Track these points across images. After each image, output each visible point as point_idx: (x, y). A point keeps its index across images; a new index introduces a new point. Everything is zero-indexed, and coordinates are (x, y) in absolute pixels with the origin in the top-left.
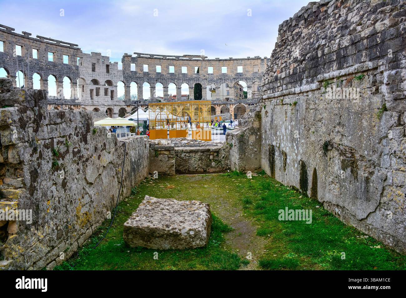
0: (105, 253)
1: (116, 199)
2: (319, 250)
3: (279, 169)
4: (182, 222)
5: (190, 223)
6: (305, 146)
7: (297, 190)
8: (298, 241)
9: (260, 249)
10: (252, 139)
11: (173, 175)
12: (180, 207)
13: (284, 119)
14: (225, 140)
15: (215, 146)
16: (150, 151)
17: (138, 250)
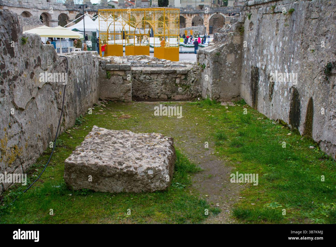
0: (40, 197)
1: (55, 130)
2: (312, 201)
3: (263, 97)
4: (138, 159)
5: (149, 160)
6: (299, 68)
7: (286, 125)
8: (283, 188)
9: (234, 195)
10: (231, 59)
11: (129, 102)
12: (137, 140)
13: (274, 33)
14: (195, 60)
15: (183, 67)
16: (100, 70)
17: (82, 193)
